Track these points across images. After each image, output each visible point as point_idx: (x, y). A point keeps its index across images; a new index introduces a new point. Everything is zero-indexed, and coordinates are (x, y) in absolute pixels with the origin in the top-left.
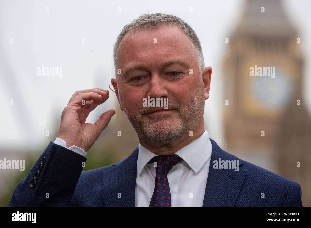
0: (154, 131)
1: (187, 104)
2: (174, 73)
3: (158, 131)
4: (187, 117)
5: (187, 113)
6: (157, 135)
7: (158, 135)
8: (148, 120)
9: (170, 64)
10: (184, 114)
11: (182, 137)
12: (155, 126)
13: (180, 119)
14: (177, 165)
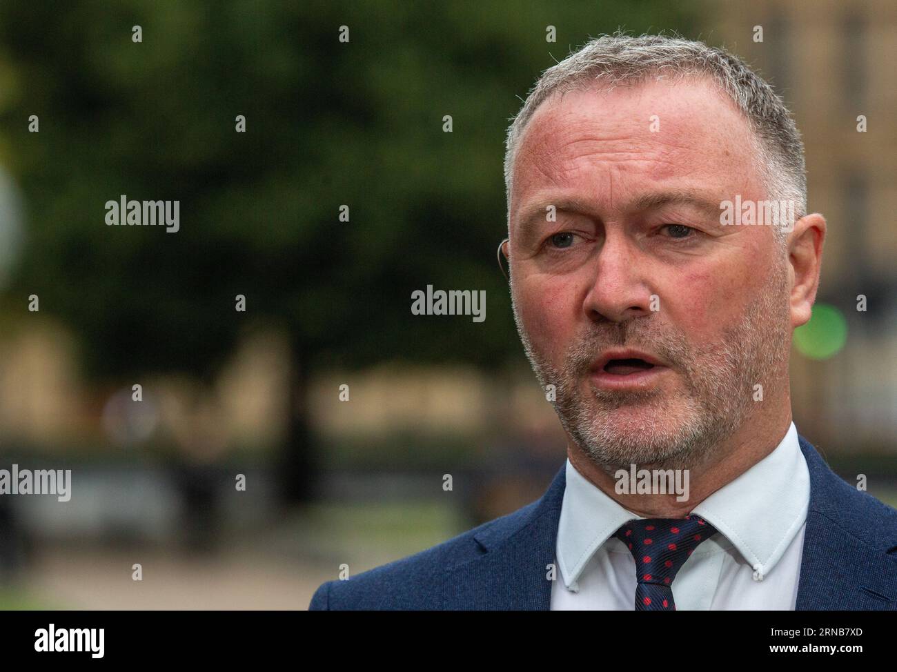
0: (608, 440)
1: (710, 346)
2: (679, 230)
3: (618, 439)
4: (716, 388)
5: (714, 374)
6: (618, 453)
7: (621, 452)
8: (592, 400)
9: (664, 200)
10: (703, 381)
11: (706, 453)
12: (610, 424)
13: (691, 400)
14: (701, 548)
